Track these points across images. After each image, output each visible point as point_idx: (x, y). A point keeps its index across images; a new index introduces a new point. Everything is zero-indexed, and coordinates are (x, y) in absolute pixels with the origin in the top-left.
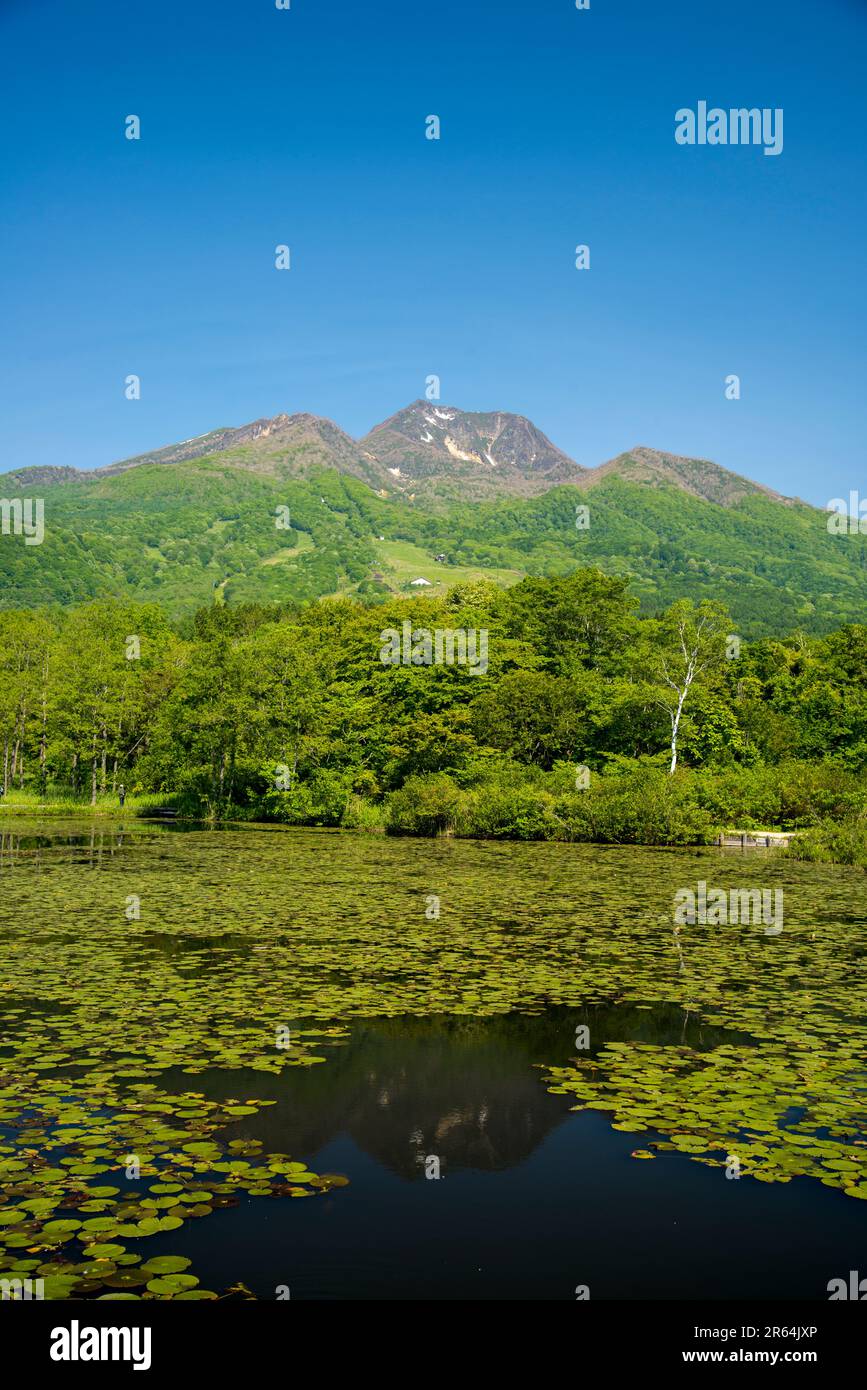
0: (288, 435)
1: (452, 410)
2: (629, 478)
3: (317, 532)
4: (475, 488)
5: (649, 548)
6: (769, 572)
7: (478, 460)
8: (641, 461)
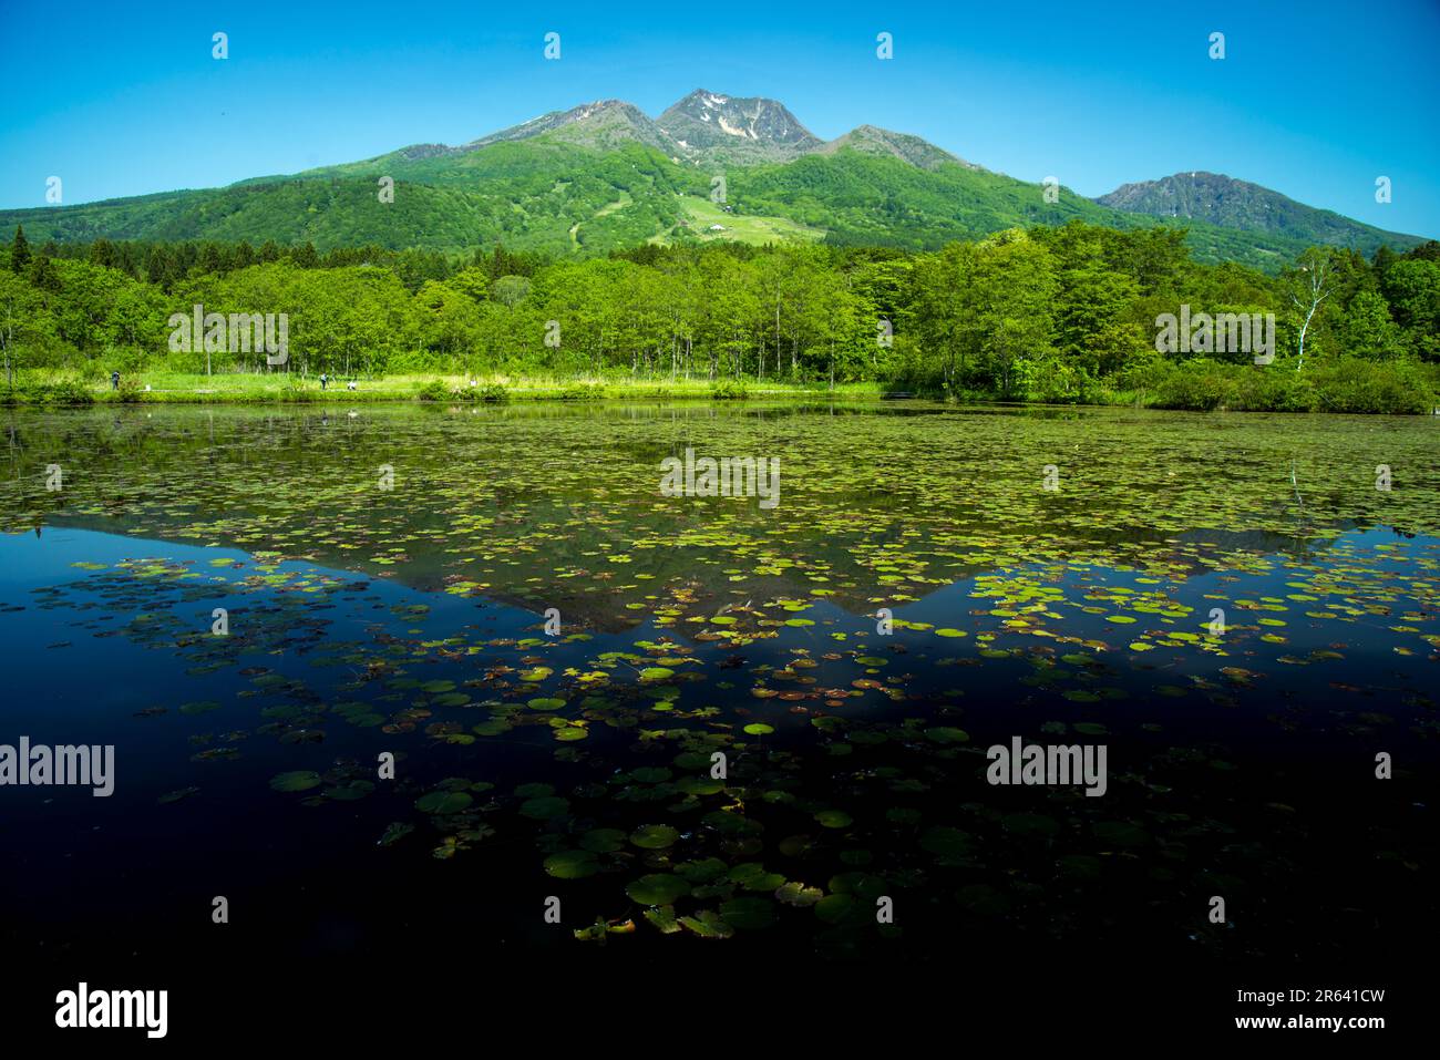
0: (604, 117)
1: (724, 96)
2: (861, 149)
3: (633, 190)
4: (745, 156)
5: (879, 202)
6: (963, 221)
7: (744, 134)
8: (867, 136)
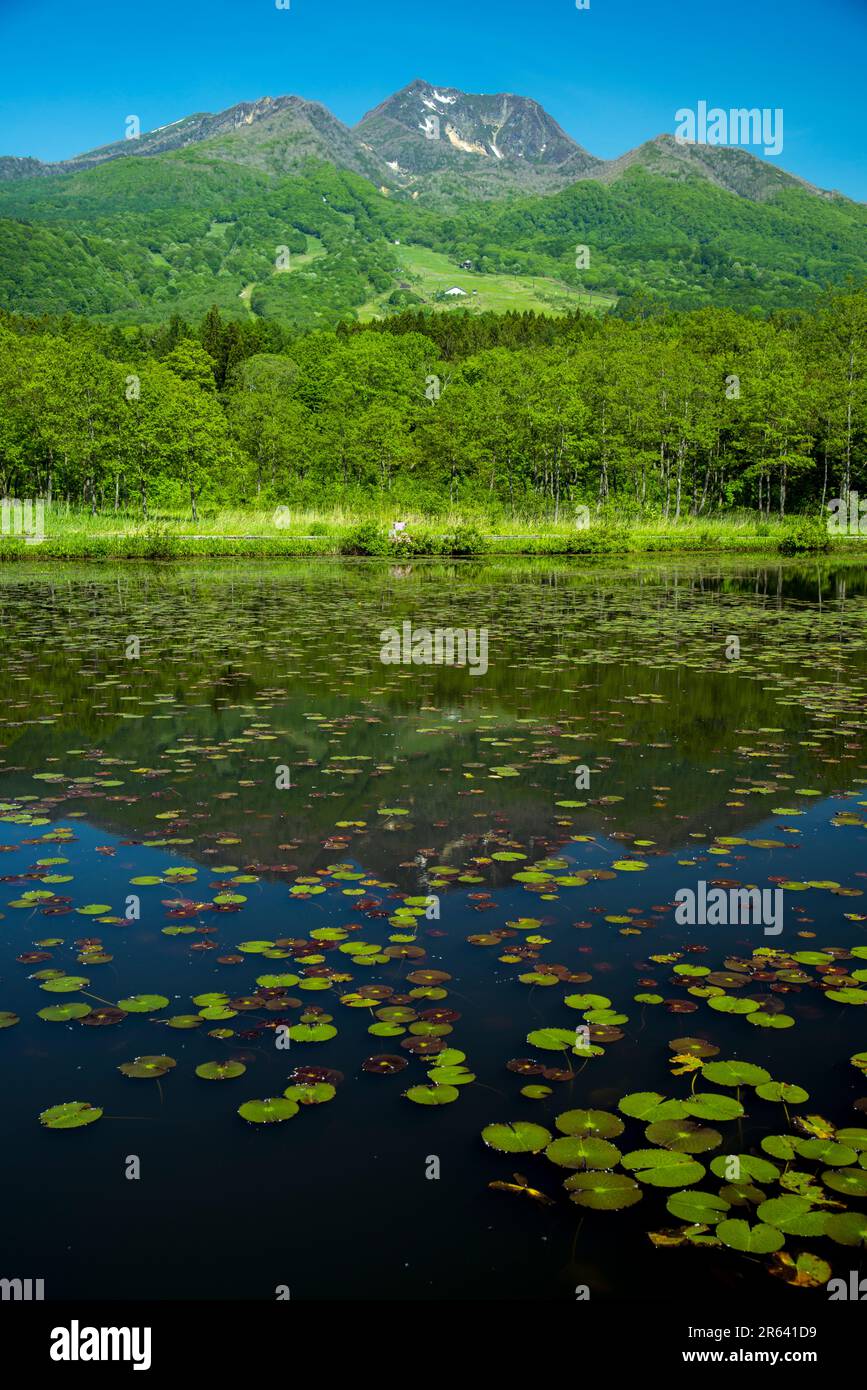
0: (277, 122)
1: (452, 92)
2: (654, 171)
3: (327, 235)
4: (484, 185)
5: (690, 251)
7: (483, 151)
8: (667, 151)
